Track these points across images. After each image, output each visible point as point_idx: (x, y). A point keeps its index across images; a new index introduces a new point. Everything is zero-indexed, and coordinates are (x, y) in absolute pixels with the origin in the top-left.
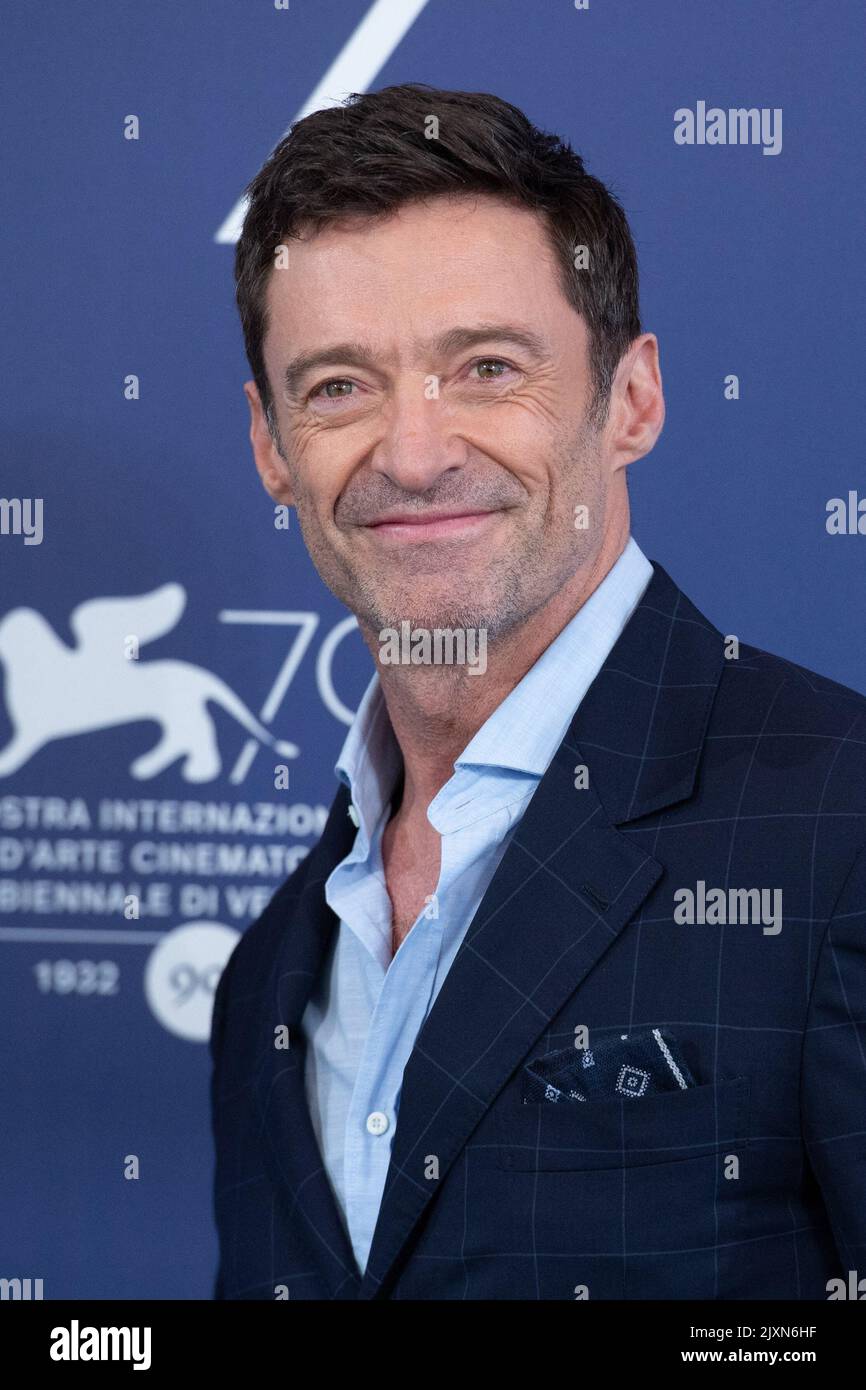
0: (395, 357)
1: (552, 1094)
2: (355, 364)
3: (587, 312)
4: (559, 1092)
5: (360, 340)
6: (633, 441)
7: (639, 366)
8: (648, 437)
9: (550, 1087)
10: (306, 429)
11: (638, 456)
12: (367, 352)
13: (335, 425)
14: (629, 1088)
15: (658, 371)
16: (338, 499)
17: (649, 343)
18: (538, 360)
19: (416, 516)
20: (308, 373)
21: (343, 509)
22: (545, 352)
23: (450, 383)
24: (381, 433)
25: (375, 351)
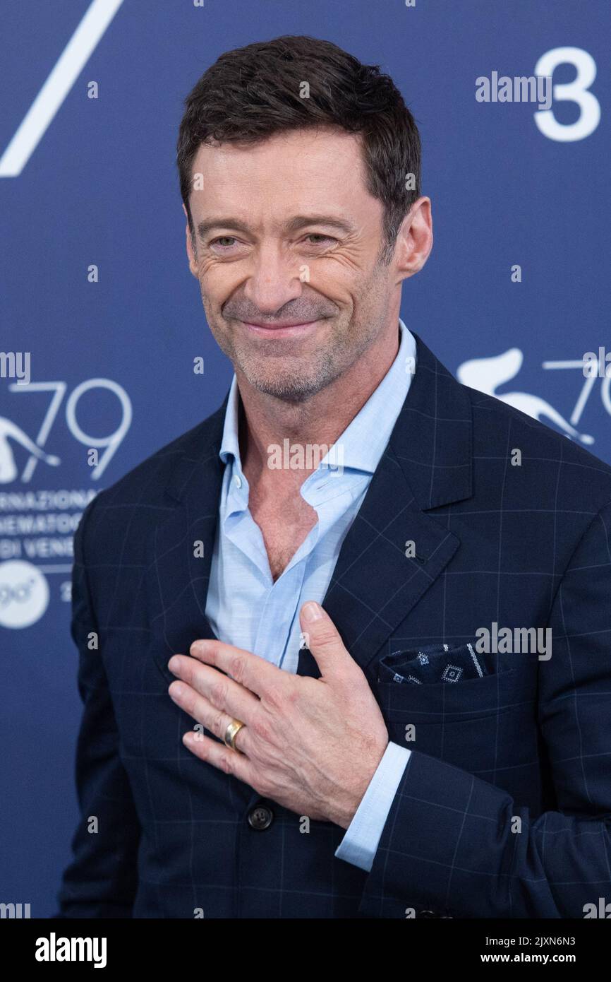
0: (261, 228)
1: (398, 679)
2: (237, 229)
3: (383, 196)
4: (403, 678)
5: (241, 217)
6: (409, 265)
7: (418, 218)
8: (420, 261)
9: (397, 675)
10: (209, 259)
11: (413, 274)
12: (244, 224)
13: (225, 260)
14: (450, 677)
15: (430, 217)
16: (224, 303)
17: (425, 204)
18: (348, 234)
19: (269, 325)
20: (210, 231)
21: (227, 309)
22: (352, 229)
23: (293, 244)
24: (251, 273)
25: (250, 224)
